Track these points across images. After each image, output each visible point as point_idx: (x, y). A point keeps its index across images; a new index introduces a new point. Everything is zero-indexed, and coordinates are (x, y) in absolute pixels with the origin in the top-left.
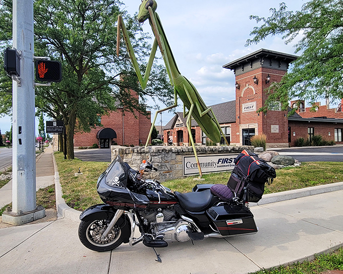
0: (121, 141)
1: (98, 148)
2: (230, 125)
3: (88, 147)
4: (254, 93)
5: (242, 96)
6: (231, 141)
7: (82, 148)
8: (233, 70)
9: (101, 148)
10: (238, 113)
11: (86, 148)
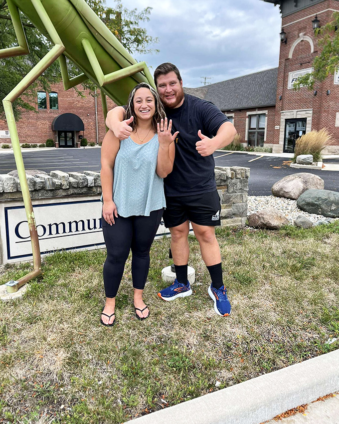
0: (93, 135)
1: (54, 146)
2: (266, 112)
3: (38, 144)
4: (312, 51)
5: (290, 56)
6: (265, 140)
7: (29, 147)
8: (278, 6)
9: (60, 146)
10: (280, 90)
11: (35, 146)
